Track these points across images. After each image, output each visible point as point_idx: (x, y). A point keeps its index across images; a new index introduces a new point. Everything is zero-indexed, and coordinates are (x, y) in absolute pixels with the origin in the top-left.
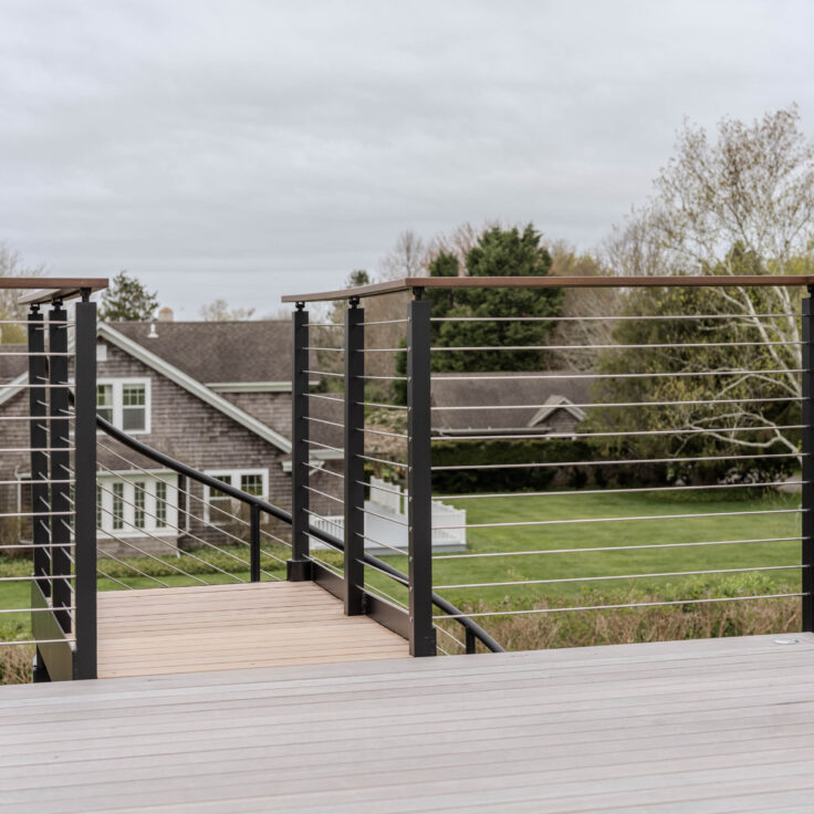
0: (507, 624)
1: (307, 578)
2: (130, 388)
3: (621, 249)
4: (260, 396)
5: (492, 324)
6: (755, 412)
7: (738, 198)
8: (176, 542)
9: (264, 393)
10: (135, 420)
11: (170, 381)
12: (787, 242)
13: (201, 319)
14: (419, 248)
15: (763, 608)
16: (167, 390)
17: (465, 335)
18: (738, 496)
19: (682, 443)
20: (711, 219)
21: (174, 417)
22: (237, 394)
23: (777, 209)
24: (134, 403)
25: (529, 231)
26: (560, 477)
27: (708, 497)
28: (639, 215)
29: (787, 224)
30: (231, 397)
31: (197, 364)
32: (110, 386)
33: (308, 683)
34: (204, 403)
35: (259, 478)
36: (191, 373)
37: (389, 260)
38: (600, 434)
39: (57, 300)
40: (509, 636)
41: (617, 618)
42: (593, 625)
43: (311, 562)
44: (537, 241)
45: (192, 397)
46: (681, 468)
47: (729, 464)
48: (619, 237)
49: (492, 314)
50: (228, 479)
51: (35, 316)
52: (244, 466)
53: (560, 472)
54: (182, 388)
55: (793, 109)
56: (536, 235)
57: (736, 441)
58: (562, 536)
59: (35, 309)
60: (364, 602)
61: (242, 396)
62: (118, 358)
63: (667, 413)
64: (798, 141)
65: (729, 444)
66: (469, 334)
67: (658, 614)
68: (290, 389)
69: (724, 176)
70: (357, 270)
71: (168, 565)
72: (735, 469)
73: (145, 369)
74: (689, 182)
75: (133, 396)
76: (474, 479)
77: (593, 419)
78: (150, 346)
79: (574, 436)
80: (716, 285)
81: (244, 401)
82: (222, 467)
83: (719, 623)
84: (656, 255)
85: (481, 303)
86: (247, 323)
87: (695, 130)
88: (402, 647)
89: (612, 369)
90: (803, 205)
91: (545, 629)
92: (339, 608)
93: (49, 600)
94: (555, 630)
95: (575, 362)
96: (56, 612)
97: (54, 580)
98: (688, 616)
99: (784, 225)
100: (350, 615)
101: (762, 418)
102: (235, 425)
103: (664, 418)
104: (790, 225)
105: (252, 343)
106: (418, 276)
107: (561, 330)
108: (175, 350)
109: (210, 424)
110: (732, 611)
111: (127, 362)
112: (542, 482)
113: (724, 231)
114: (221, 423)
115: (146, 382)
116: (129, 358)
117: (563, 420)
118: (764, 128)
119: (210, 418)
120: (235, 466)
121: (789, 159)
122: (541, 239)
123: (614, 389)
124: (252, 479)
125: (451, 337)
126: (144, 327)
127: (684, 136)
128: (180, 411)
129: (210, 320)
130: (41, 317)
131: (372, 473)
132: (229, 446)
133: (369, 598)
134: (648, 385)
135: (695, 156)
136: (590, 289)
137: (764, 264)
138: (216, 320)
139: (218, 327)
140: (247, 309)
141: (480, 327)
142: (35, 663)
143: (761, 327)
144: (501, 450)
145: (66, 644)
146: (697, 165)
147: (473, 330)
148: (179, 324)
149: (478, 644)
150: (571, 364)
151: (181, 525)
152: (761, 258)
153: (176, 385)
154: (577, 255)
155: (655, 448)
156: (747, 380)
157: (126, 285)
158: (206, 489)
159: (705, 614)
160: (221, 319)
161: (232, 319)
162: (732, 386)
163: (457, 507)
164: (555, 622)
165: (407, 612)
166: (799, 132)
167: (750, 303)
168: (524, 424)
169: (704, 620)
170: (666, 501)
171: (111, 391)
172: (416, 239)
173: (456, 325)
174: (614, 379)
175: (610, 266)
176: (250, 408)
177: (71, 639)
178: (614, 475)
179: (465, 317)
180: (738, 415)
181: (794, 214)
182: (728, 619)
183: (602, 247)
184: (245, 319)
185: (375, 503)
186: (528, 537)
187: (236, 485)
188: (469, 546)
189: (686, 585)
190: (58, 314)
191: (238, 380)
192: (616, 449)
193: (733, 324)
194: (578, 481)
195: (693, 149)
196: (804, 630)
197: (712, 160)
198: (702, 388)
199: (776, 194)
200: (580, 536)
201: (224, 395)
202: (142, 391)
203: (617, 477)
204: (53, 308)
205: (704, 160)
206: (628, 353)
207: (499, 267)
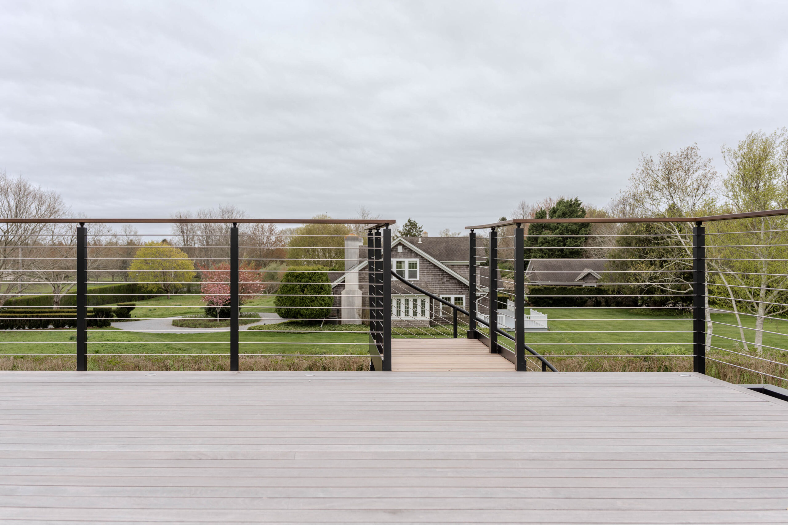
0: (563, 362)
1: (475, 338)
2: (411, 262)
3: (617, 207)
4: (462, 267)
5: (560, 238)
6: (680, 277)
7: (670, 185)
8: (429, 323)
9: (464, 265)
10: (413, 275)
11: (427, 260)
12: (694, 204)
13: (439, 236)
14: (528, 207)
15: (682, 362)
16: (426, 264)
17: (549, 243)
18: (672, 313)
19: (644, 290)
20: (657, 194)
21: (428, 274)
22: (453, 265)
23: (689, 190)
24: (413, 268)
25: (576, 200)
26: (589, 302)
27: (658, 313)
28: (624, 194)
29: (694, 196)
30: (450, 266)
31: (437, 254)
32: (404, 262)
33: (472, 378)
34: (440, 269)
35: (462, 299)
36: (435, 257)
37: (515, 213)
38: (606, 284)
39: (378, 228)
40: (565, 367)
41: (613, 362)
42: (602, 364)
43: (476, 332)
44: (580, 204)
45: (435, 266)
46: (644, 300)
47: (667, 299)
48: (616, 203)
49: (560, 234)
50: (449, 299)
51: (370, 234)
52: (455, 294)
53: (589, 300)
54: (431, 263)
55: (695, 145)
56: (579, 202)
57: (671, 290)
58: (590, 326)
59: (370, 232)
60: (497, 348)
61: (455, 266)
62: (406, 251)
63: (637, 277)
64: (699, 160)
65: (667, 291)
66: (551, 242)
67: (632, 361)
68: (468, 264)
69: (662, 176)
70: (502, 217)
71: (423, 331)
72: (670, 302)
73: (417, 255)
74: (646, 179)
75: (412, 266)
76: (551, 302)
77: (604, 278)
78: (419, 246)
79: (595, 285)
80: (657, 222)
81: (455, 268)
82: (447, 294)
83: (661, 367)
84: (633, 210)
85: (556, 229)
86: (457, 238)
87: (648, 157)
88: (512, 367)
89: (614, 257)
90: (702, 187)
91: (580, 364)
92: (488, 350)
93: (375, 341)
94: (585, 365)
95: (596, 255)
96: (377, 345)
97: (377, 333)
98: (646, 363)
99: (693, 196)
100: (492, 353)
101: (683, 280)
102: (452, 278)
103: (636, 279)
104: (695, 196)
105: (459, 246)
106: (527, 218)
107: (590, 241)
108: (429, 248)
109: (442, 277)
110: (667, 362)
111: (409, 252)
112: (581, 303)
113: (664, 200)
114: (447, 277)
115: (418, 260)
116: (411, 251)
117: (591, 279)
118: (682, 155)
119: (442, 275)
120: (452, 294)
121: (695, 167)
122: (582, 204)
123: (614, 266)
124: (459, 299)
125: (543, 244)
126: (416, 239)
127: (643, 160)
128: (431, 272)
129: (443, 236)
130: (372, 234)
131: (508, 298)
132: (450, 286)
133: (500, 347)
134: (629, 264)
135: (649, 168)
136: (603, 224)
137: (684, 214)
138: (445, 236)
139: (445, 239)
140: (457, 232)
141: (555, 240)
142: (370, 364)
143: (682, 241)
144: (563, 290)
145: (380, 357)
146: (650, 172)
147: (552, 241)
148: (430, 238)
149: (547, 368)
150: (594, 256)
151: (431, 316)
152: (682, 211)
153: (429, 261)
154: (597, 210)
155: (633, 291)
156: (675, 264)
157: (411, 223)
158: (441, 303)
159: (654, 363)
160: (447, 236)
161: (452, 236)
162: (668, 266)
163: (544, 313)
164: (585, 362)
165: (514, 353)
166: (699, 155)
167: (677, 230)
168: (573, 280)
169: (653, 365)
170: (638, 314)
171: (404, 264)
172: (526, 204)
173: (545, 238)
174: (614, 262)
175: (612, 215)
176: (458, 271)
177: (382, 356)
178: (613, 303)
179: (549, 235)
180: (671, 279)
181: (697, 191)
182: (665, 366)
183: (608, 207)
184: (457, 236)
185: (509, 310)
186: (575, 326)
187: (452, 302)
188: (549, 329)
189: (646, 350)
190: (378, 233)
191: (453, 260)
192: (614, 291)
193: (668, 239)
194: (597, 304)
195: (647, 165)
196: (694, 371)
197: (657, 169)
198: (653, 267)
199: (688, 183)
200: (598, 327)
201: (448, 266)
202: (416, 264)
203: (615, 303)
204: (376, 231)
205: (653, 170)
206: (621, 251)
207: (564, 215)
